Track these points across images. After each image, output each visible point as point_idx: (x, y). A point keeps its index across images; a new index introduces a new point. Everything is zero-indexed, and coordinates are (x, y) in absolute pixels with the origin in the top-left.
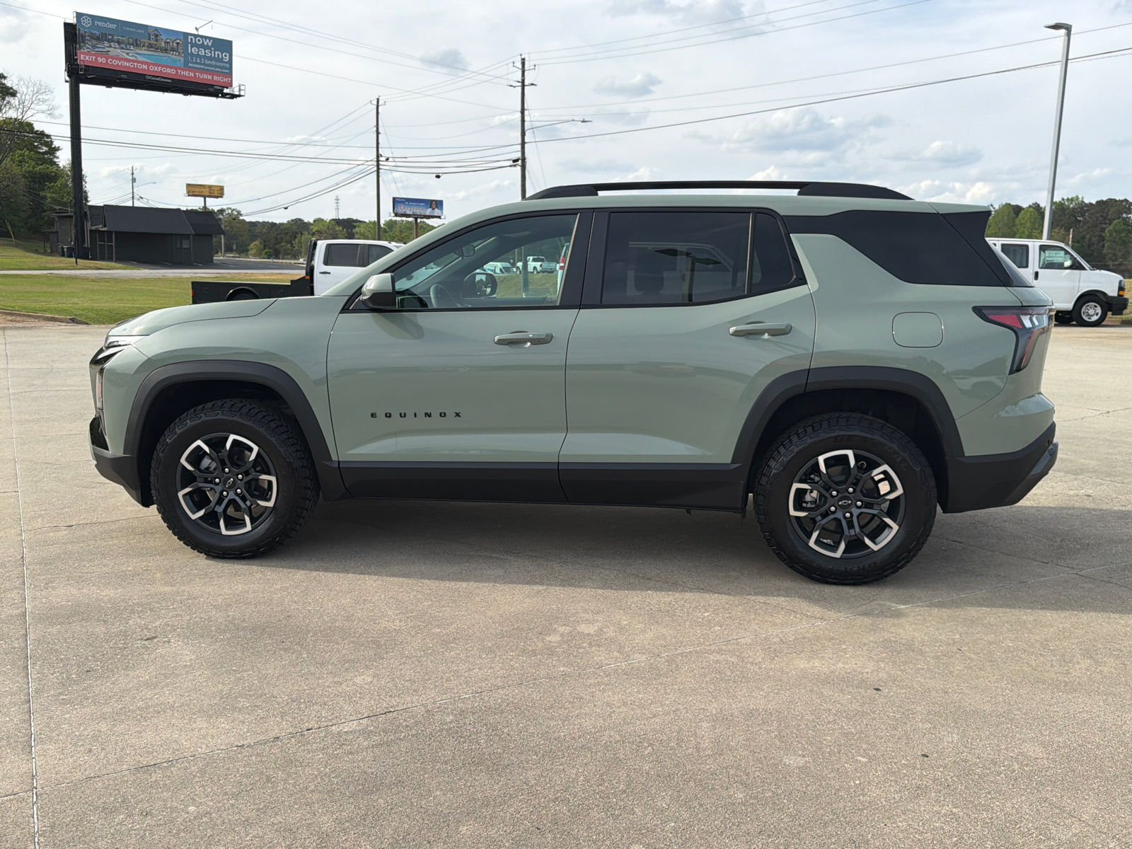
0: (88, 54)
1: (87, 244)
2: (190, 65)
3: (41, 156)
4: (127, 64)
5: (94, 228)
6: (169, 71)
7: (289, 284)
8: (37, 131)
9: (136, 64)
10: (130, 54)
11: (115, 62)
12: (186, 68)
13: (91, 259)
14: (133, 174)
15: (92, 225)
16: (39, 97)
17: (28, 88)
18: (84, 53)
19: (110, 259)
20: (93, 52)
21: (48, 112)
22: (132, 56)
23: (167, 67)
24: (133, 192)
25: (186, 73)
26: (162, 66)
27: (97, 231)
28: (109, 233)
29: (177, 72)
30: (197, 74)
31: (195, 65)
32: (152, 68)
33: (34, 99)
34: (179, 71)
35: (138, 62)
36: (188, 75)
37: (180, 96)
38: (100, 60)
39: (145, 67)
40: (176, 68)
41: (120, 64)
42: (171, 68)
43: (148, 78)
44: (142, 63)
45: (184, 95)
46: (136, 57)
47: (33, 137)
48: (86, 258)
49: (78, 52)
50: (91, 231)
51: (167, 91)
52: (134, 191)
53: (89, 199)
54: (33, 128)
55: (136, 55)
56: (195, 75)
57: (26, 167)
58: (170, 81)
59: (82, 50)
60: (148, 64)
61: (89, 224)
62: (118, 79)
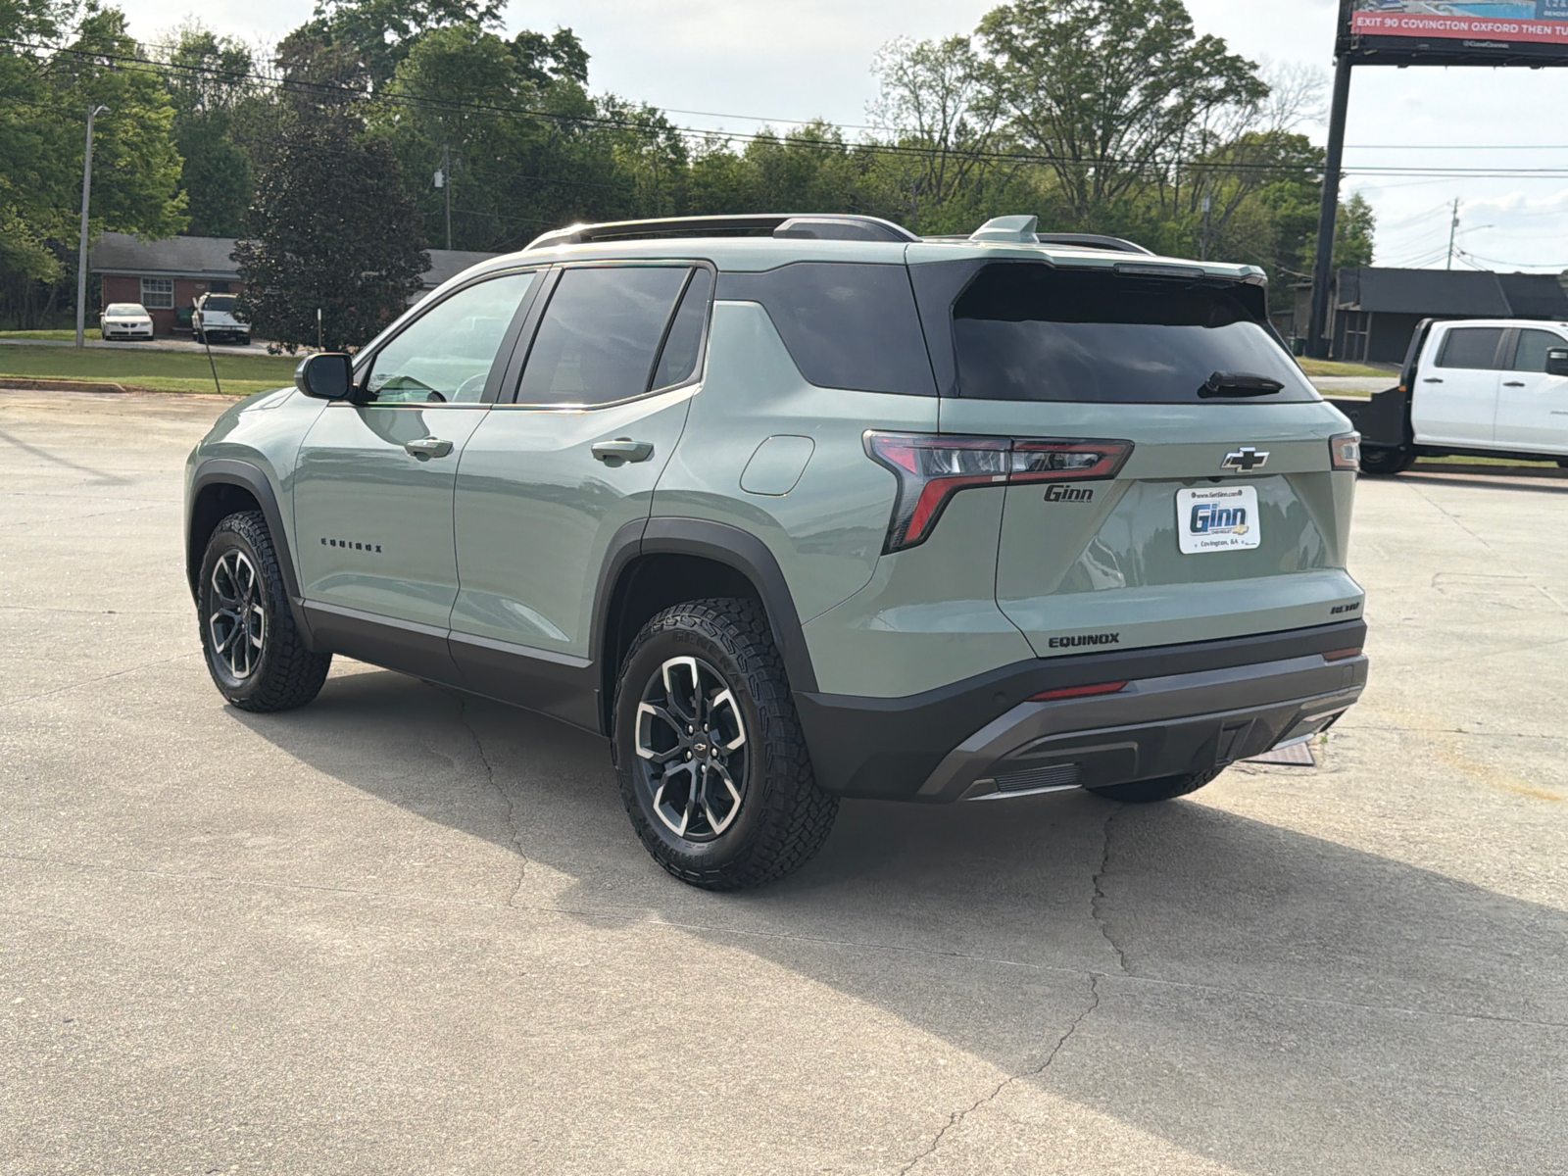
0: (1371, 15)
1: (1329, 333)
2: (1546, 13)
3: (1311, 190)
4: (1433, 24)
5: (1342, 307)
6: (1506, 28)
7: (1368, 399)
8: (1314, 148)
9: (1448, 23)
10: (1441, 8)
11: (1414, 24)
12: (1539, 19)
13: (1333, 359)
14: (1455, 212)
15: (1341, 302)
16: (1310, 93)
17: (1293, 80)
18: (1365, 15)
19: (1359, 359)
20: (1379, 11)
21: (1319, 117)
22: (1444, 10)
23: (1503, 22)
24: (1452, 244)
25: (1537, 30)
26: (1495, 21)
27: (1346, 311)
28: (1364, 314)
29: (1521, 29)
30: (1558, 28)
31: (1555, 14)
32: (1476, 27)
33: (1300, 97)
34: (1525, 26)
35: (1452, 18)
36: (1540, 32)
37: (1526, 70)
38: (1388, 22)
39: (1465, 26)
40: (1519, 23)
41: (1421, 26)
42: (1510, 22)
43: (1466, 44)
44: (1460, 19)
45: (1533, 68)
46: (1451, 11)
47: (1307, 159)
48: (1323, 356)
49: (1355, 13)
50: (1339, 311)
51: (1501, 64)
52: (1455, 241)
53: (1373, 258)
54: (1308, 144)
55: (1451, 8)
56: (1554, 30)
57: (1283, 210)
58: (1505, 46)
59: (1361, 10)
60: (1470, 20)
61: (1337, 299)
62: (1414, 51)
